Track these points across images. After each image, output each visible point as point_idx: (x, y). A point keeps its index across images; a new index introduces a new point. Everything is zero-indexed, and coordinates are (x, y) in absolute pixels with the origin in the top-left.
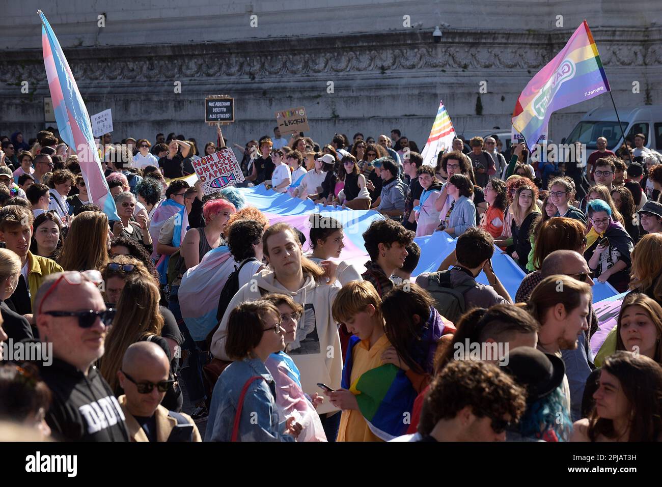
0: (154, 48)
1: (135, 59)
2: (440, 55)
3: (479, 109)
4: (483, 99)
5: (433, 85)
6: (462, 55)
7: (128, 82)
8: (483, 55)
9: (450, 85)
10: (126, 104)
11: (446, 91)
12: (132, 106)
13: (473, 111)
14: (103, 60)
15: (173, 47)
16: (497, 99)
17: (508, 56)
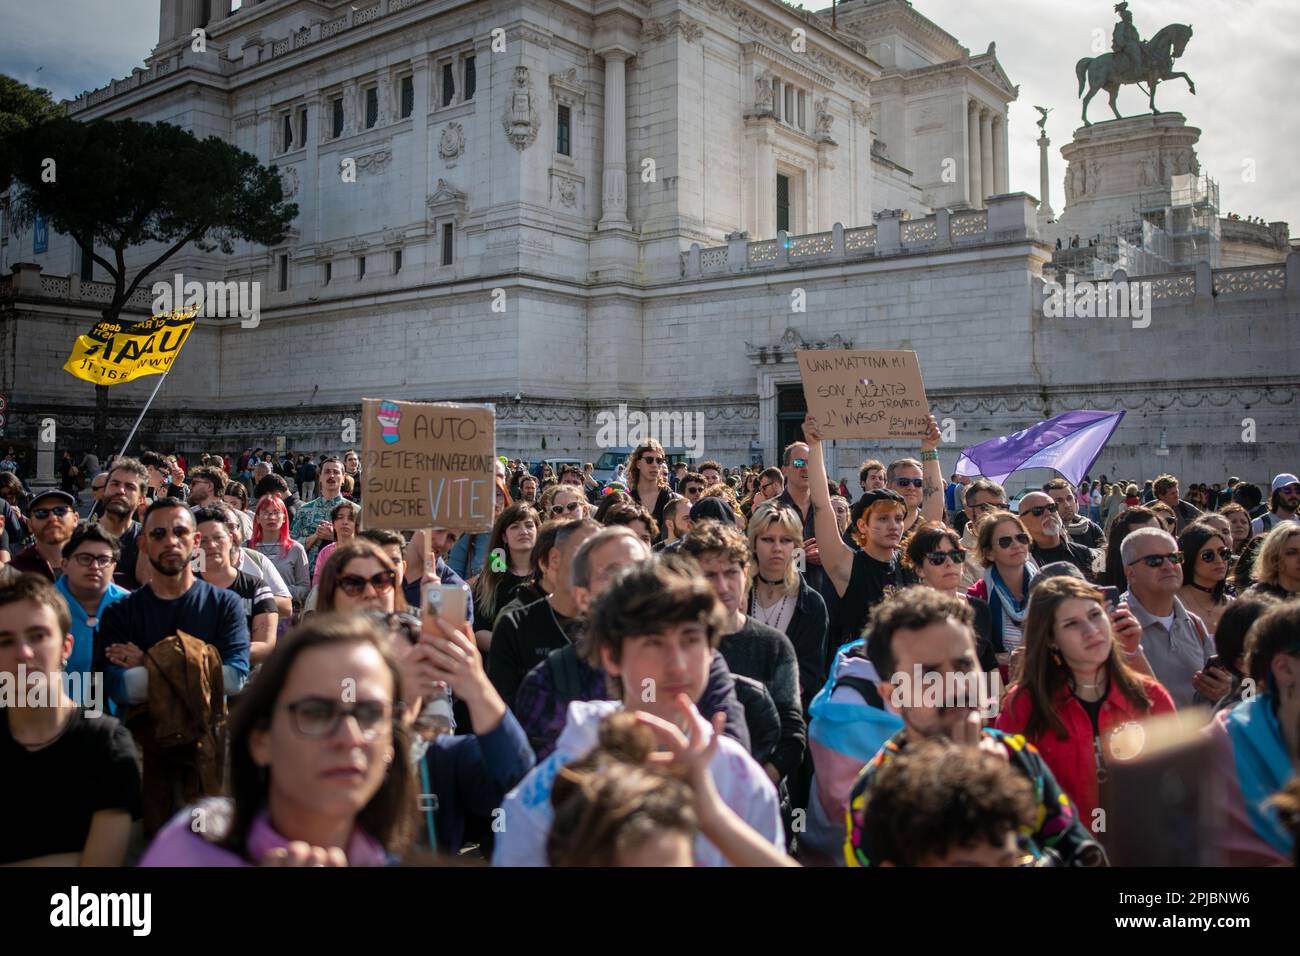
0: (345, 406)
1: (334, 413)
2: (520, 411)
3: (544, 445)
4: (546, 439)
5: (515, 430)
6: (534, 412)
7: (328, 426)
8: (547, 412)
9: (526, 430)
10: (326, 440)
11: (523, 433)
12: (330, 442)
13: (540, 446)
14: (314, 414)
15: (356, 405)
16: (555, 439)
17: (562, 414)
